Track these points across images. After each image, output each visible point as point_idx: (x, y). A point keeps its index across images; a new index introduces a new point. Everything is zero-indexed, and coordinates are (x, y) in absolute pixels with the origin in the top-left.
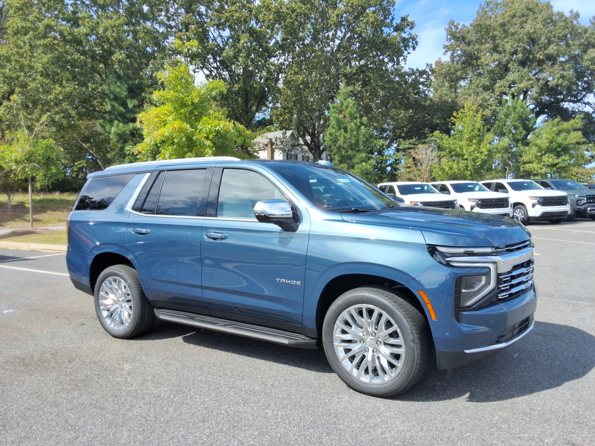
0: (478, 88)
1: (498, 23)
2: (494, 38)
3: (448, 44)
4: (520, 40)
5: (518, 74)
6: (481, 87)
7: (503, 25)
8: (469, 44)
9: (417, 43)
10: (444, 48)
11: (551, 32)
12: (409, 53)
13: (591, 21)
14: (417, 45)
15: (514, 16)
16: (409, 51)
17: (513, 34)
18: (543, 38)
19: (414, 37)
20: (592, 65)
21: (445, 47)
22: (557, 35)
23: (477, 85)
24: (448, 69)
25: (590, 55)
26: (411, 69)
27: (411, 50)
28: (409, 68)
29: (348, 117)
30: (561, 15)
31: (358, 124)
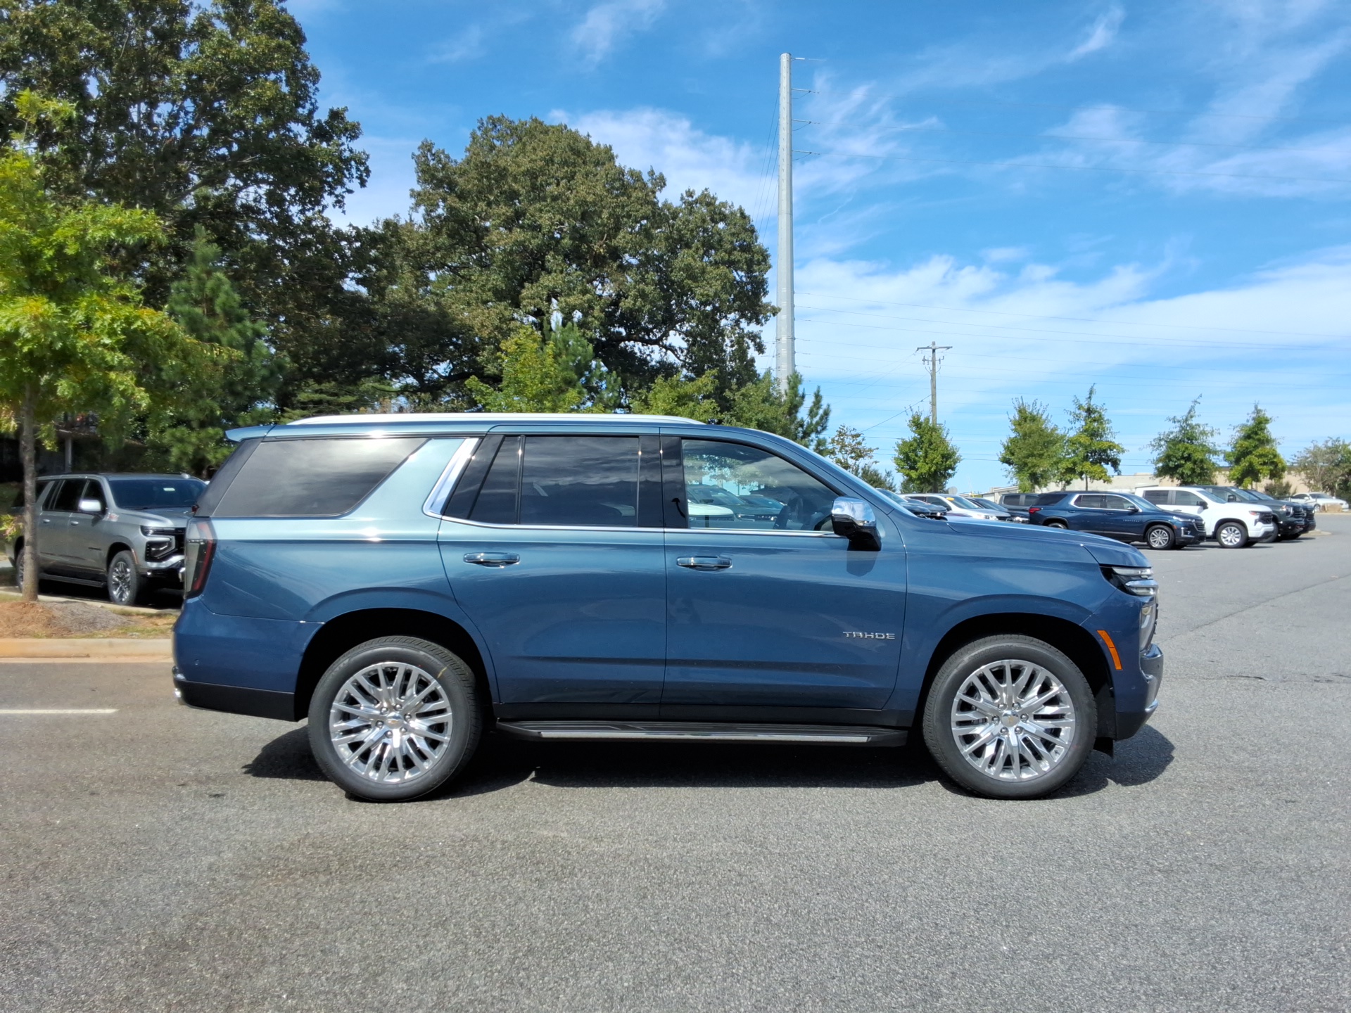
0: (484, 291)
1: (523, 168)
2: (512, 196)
3: (418, 188)
4: (568, 214)
5: (560, 276)
6: (489, 290)
7: (532, 174)
8: (462, 197)
9: (367, 171)
10: (411, 196)
11: (623, 207)
12: (350, 191)
13: (682, 198)
14: (368, 176)
15: (550, 161)
16: (349, 186)
17: (555, 199)
18: (605, 215)
19: (360, 159)
20: (686, 278)
21: (414, 194)
22: (633, 213)
23: (483, 286)
24: (421, 241)
25: (682, 261)
26: (354, 228)
27: (354, 184)
28: (351, 225)
29: (222, 316)
30: (637, 176)
31: (249, 333)
